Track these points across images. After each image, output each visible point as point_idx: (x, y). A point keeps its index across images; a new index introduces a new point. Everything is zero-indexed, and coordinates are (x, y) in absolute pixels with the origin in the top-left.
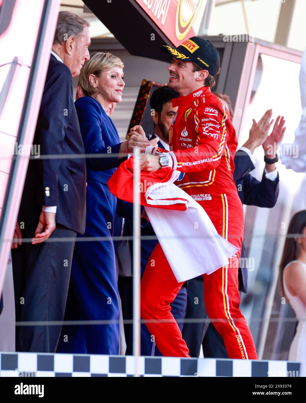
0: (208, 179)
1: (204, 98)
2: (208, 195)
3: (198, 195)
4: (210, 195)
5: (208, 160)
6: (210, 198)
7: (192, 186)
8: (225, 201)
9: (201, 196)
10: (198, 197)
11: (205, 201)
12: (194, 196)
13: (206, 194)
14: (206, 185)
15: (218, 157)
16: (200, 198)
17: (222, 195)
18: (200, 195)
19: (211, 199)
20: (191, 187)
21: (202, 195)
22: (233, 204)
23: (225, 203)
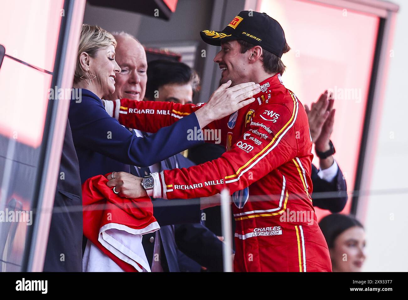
0: (278, 206)
1: (270, 94)
2: (277, 228)
3: (264, 228)
4: (280, 229)
5: (216, 183)
6: (280, 233)
7: (257, 216)
8: (300, 235)
9: (267, 230)
10: (264, 231)
11: (273, 236)
12: (259, 229)
13: (274, 227)
14: (275, 214)
15: (236, 177)
16: (266, 232)
17: (296, 227)
18: (267, 228)
19: (282, 234)
20: (255, 218)
21: (269, 228)
22: (311, 239)
23: (301, 238)
